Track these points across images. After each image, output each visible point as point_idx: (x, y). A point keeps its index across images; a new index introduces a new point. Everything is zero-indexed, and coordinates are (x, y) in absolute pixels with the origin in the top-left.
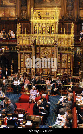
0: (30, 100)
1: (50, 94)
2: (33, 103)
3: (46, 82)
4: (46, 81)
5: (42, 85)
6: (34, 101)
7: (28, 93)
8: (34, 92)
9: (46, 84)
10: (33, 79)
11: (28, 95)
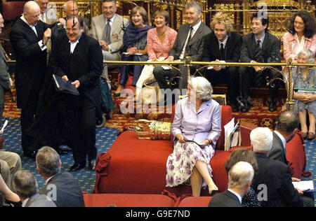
0: (177, 173)
1: (312, 130)
2: (196, 192)
3: (286, 48)
4: (286, 36)
5: (259, 66)
6: (202, 179)
7: (163, 127)
8: (204, 120)
9: (282, 57)
10: (190, 27)
11: (159, 137)
